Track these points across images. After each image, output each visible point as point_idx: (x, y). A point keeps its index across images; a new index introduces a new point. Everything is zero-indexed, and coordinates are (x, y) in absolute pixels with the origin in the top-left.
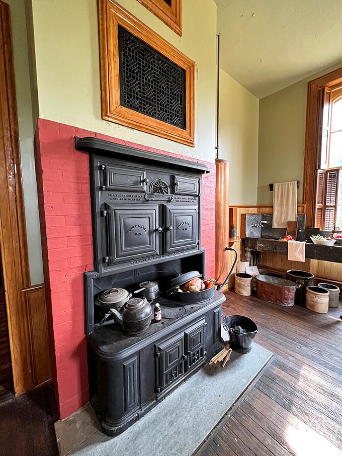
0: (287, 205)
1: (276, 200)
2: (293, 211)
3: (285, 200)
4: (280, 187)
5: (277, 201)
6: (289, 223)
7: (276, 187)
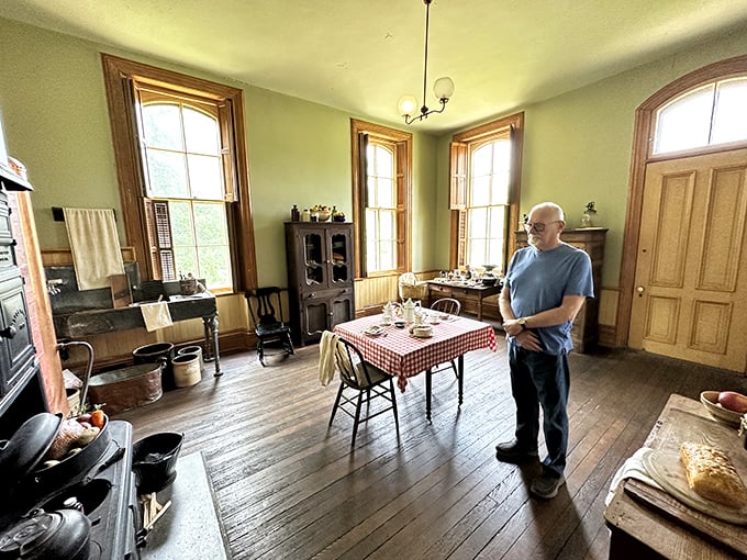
0: (102, 247)
1: (75, 239)
2: (115, 257)
3: (95, 240)
4: (80, 216)
5: (79, 240)
6: (113, 278)
7: (69, 214)
